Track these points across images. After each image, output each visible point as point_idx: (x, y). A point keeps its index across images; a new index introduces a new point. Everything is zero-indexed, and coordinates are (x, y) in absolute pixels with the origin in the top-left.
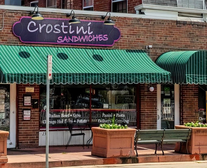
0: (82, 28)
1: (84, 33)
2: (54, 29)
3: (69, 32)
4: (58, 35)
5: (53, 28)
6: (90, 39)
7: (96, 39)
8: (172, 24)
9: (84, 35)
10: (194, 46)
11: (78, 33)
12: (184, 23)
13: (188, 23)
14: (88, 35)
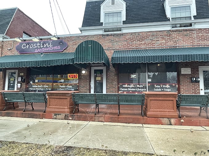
0: (47, 44)
1: (48, 46)
2: (34, 46)
3: (40, 47)
4: (36, 49)
5: (37, 46)
6: (51, 49)
7: (54, 49)
8: (99, 37)
9: (48, 47)
10: (114, 47)
11: (45, 46)
12: (108, 35)
13: (110, 35)
14: (50, 47)
